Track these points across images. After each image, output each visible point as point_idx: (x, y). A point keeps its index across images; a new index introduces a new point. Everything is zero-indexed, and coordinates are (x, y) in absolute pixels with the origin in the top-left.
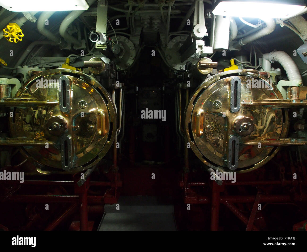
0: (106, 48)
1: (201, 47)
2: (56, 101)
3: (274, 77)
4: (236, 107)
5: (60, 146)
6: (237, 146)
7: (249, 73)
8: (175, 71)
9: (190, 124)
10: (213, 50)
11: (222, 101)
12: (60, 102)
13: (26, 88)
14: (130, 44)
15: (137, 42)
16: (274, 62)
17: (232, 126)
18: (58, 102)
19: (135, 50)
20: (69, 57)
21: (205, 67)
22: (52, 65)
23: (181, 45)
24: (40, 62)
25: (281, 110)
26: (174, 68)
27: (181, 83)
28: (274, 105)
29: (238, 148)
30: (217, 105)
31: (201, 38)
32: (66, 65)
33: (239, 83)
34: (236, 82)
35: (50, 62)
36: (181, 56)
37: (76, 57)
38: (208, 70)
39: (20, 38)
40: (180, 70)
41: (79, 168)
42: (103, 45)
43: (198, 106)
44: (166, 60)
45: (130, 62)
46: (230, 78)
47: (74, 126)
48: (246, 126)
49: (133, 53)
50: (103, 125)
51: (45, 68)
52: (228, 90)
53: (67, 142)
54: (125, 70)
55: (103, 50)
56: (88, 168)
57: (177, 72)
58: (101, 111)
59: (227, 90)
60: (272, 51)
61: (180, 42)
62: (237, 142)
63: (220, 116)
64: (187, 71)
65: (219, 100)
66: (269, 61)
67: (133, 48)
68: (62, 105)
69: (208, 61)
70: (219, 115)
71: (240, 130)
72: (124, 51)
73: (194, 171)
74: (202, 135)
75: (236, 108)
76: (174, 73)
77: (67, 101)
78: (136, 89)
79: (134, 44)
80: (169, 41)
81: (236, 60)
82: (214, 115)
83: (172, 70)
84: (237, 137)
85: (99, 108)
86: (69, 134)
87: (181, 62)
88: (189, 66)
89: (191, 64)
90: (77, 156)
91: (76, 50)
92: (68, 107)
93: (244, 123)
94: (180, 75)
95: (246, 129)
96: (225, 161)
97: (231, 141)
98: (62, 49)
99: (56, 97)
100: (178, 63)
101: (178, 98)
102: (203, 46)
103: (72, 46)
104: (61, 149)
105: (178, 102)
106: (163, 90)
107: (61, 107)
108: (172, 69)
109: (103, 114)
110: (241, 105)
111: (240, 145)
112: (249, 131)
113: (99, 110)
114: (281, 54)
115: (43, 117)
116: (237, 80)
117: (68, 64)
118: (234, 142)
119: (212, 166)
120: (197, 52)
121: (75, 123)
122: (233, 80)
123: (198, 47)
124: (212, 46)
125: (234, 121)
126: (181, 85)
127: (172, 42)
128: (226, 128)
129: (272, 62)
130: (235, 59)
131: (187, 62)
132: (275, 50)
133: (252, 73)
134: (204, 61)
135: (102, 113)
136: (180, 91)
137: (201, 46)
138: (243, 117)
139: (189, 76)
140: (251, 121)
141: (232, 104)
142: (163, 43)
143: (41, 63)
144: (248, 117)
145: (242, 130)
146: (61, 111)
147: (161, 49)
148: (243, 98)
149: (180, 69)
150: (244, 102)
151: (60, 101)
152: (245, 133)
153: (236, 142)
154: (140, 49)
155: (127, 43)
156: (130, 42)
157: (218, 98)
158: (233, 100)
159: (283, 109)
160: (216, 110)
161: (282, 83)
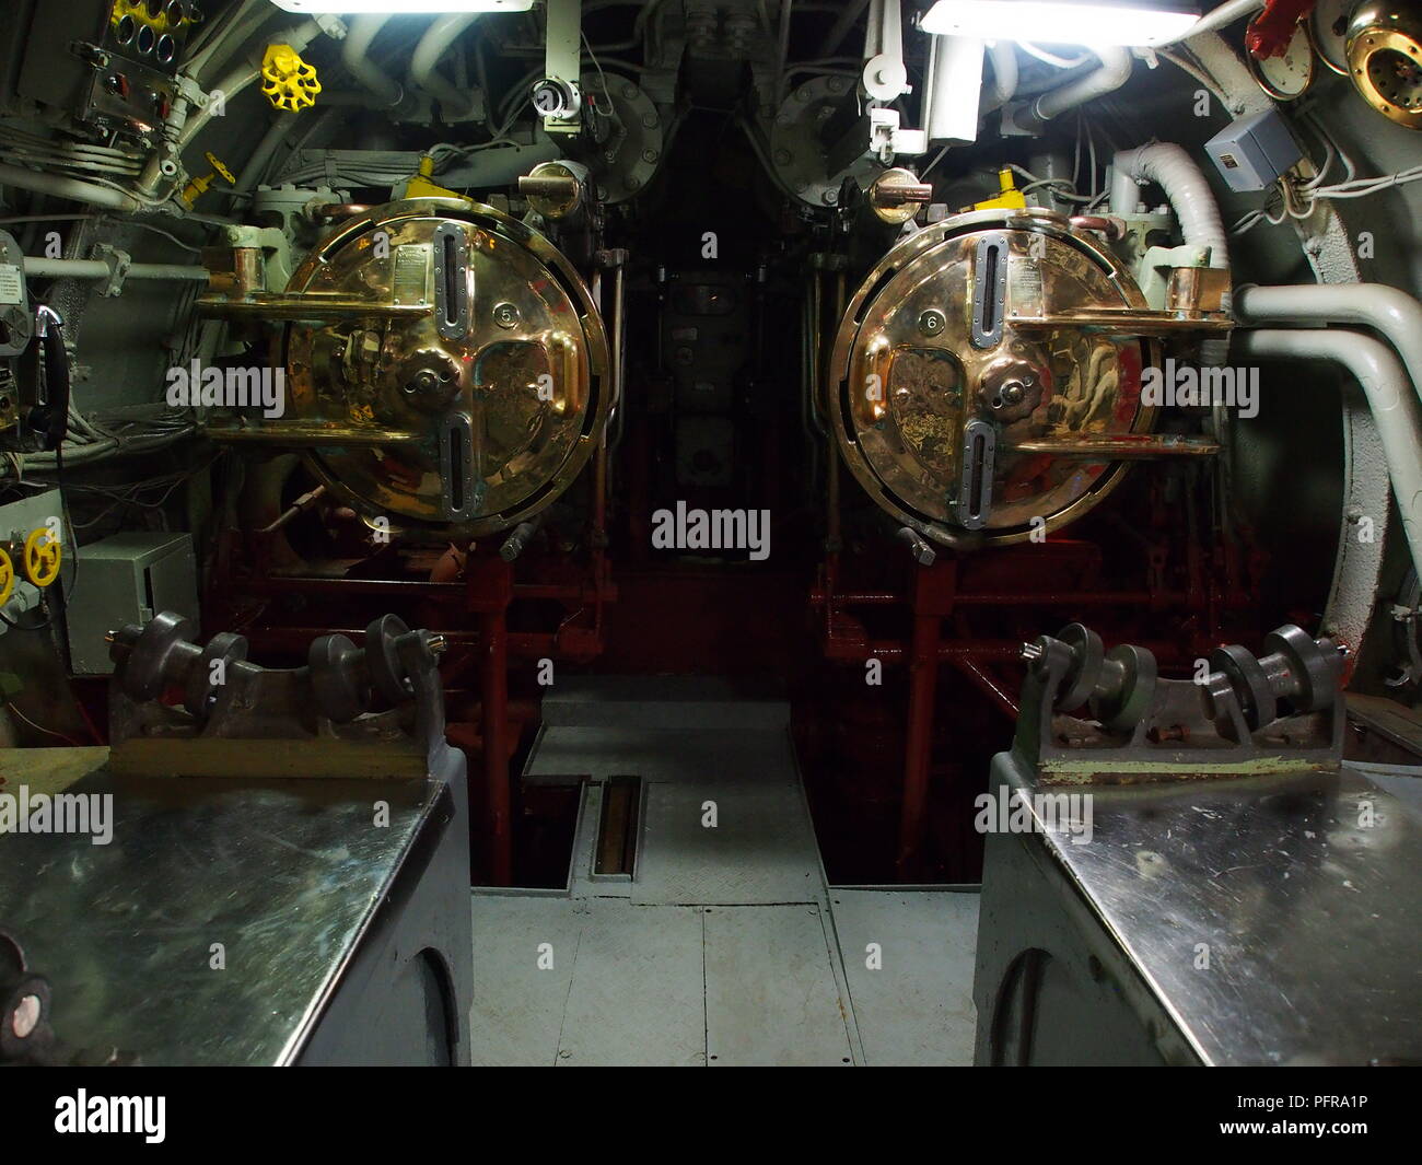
0: (578, 129)
1: (887, 131)
2: (422, 303)
3: (1144, 238)
4: (989, 331)
5: (437, 446)
6: (989, 456)
7: (1037, 221)
8: (803, 209)
9: (844, 385)
10: (926, 143)
11: (946, 313)
12: (437, 307)
13: (321, 259)
14: (640, 105)
15: (668, 97)
16: (1148, 183)
17: (973, 391)
18: (430, 306)
19: (660, 128)
20: (431, 152)
21: (895, 200)
22: (365, 181)
23: (829, 111)
24: (324, 170)
25: (1137, 344)
26: (800, 195)
27: (820, 252)
28: (1113, 327)
29: (991, 461)
30: (932, 324)
31: (887, 102)
32: (421, 184)
33: (1000, 254)
34: (993, 251)
35: (356, 168)
36: (826, 154)
37: (449, 152)
38: (905, 208)
39: (309, 95)
40: (822, 204)
41: (491, 519)
42: (570, 121)
43: (873, 327)
44: (772, 167)
45: (643, 173)
46: (976, 237)
47: (477, 385)
48: (1014, 389)
49: (654, 140)
50: (570, 383)
51: (348, 193)
52: (968, 276)
53: (458, 432)
54: (625, 202)
55: (570, 136)
56: (522, 519)
57: (812, 213)
58: (564, 338)
59: (965, 274)
60: (1142, 144)
61: (825, 101)
62: (990, 442)
63: (939, 359)
64: (842, 212)
65: (939, 308)
66: (1131, 177)
67: (650, 121)
68: (443, 315)
69: (905, 180)
70: (937, 355)
71: (997, 402)
72: (623, 130)
73: (857, 550)
74: (882, 419)
75: (988, 334)
76: (803, 215)
77: (458, 303)
78: (658, 275)
79: (657, 105)
80: (786, 96)
81: (1022, 171)
82: (922, 356)
83: (793, 204)
84: (992, 425)
85: (557, 330)
86: (464, 411)
87: (826, 176)
88: (850, 194)
89: (855, 186)
90: (485, 482)
91: (451, 125)
92: (463, 324)
93: (1011, 381)
94: (822, 222)
95: (1015, 400)
96: (951, 503)
97: (972, 440)
98: (397, 123)
99: (422, 290)
100: (818, 180)
101: (810, 306)
102: (895, 129)
103: (437, 108)
104: (439, 456)
105: (810, 318)
106: (761, 279)
107: (439, 323)
108: (793, 198)
109: (570, 347)
110: (1007, 325)
111: (998, 450)
112: (1026, 404)
113: (556, 336)
114: (1169, 154)
115: (368, 359)
116: (995, 244)
117: (428, 178)
118: (980, 439)
119: (911, 521)
120: (874, 147)
121: (479, 375)
122: (984, 242)
123: (877, 130)
124: (923, 129)
125: (980, 376)
126: (819, 257)
127: (797, 99)
128: (958, 397)
129: (1140, 182)
130: (1015, 167)
131: (846, 179)
132: (1153, 139)
133: (1049, 222)
134: (894, 179)
135: (567, 343)
136: (817, 279)
137: (889, 130)
138: (1010, 360)
139: (845, 229)
140: (1034, 377)
141: (976, 320)
142: (762, 103)
143: (329, 173)
144: (1023, 362)
145: (1004, 401)
146: (440, 335)
147: (753, 123)
148: (1015, 303)
149: (824, 200)
150: (1015, 314)
151: (438, 303)
152: (1012, 411)
153: (986, 442)
154: (677, 124)
155: (630, 102)
156: (643, 96)
157: (935, 300)
158: (980, 307)
159: (1144, 341)
160: (928, 341)
161: (1159, 256)
